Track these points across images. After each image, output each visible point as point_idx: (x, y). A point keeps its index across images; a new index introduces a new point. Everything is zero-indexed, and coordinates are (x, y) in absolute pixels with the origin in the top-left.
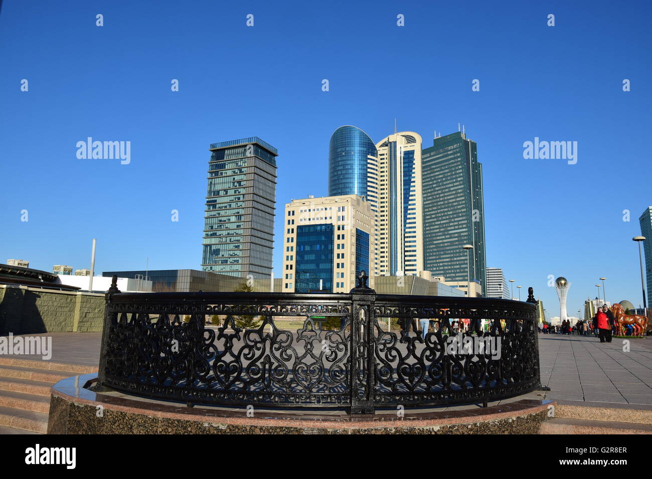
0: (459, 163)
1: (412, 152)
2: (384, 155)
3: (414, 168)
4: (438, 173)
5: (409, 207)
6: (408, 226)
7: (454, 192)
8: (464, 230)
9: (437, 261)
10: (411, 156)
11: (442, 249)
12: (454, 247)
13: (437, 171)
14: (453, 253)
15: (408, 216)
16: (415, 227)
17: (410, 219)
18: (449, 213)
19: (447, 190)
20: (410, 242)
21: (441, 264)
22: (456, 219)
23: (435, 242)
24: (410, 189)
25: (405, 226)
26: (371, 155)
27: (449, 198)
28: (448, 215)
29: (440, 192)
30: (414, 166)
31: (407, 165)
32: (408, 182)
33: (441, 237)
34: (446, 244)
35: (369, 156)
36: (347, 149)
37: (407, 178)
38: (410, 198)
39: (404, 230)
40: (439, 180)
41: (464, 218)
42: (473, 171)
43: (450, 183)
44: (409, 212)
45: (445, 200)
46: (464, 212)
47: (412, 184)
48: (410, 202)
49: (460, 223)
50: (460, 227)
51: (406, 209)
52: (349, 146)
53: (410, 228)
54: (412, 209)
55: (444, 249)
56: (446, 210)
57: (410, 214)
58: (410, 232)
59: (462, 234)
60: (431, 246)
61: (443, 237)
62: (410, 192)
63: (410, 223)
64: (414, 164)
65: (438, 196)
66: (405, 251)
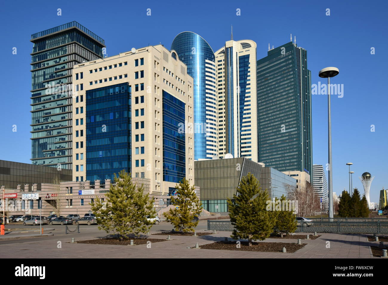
0: (291, 70)
1: (248, 57)
2: (221, 61)
3: (249, 72)
4: (271, 81)
5: (245, 108)
6: (243, 125)
7: (286, 96)
8: (294, 129)
9: (270, 157)
10: (246, 60)
11: (274, 147)
12: (286, 145)
13: (271, 79)
14: (284, 150)
15: (244, 116)
16: (250, 126)
17: (245, 118)
18: (281, 115)
19: (279, 95)
20: (245, 139)
21: (273, 160)
22: (287, 121)
23: (268, 142)
24: (245, 91)
25: (241, 125)
26: (209, 60)
27: (281, 102)
28: (279, 117)
29: (273, 97)
30: (249, 70)
31: (243, 69)
32: (243, 85)
33: (274, 137)
34: (278, 143)
35: (207, 61)
36: (186, 54)
37: (243, 81)
38: (246, 99)
39: (241, 129)
40: (273, 87)
41: (294, 119)
42: (303, 77)
43: (282, 89)
44: (245, 112)
45: (277, 104)
46: (294, 113)
47: (247, 87)
48: (246, 104)
49: (290, 123)
50: (291, 127)
51: (242, 109)
52: (188, 52)
53: (245, 126)
54: (248, 109)
55: (276, 147)
56: (278, 113)
57: (245, 114)
58: (245, 131)
59: (292, 133)
60: (265, 146)
61: (276, 137)
62: (245, 94)
63: (245, 122)
64: (249, 68)
65: (271, 101)
66: (241, 148)
